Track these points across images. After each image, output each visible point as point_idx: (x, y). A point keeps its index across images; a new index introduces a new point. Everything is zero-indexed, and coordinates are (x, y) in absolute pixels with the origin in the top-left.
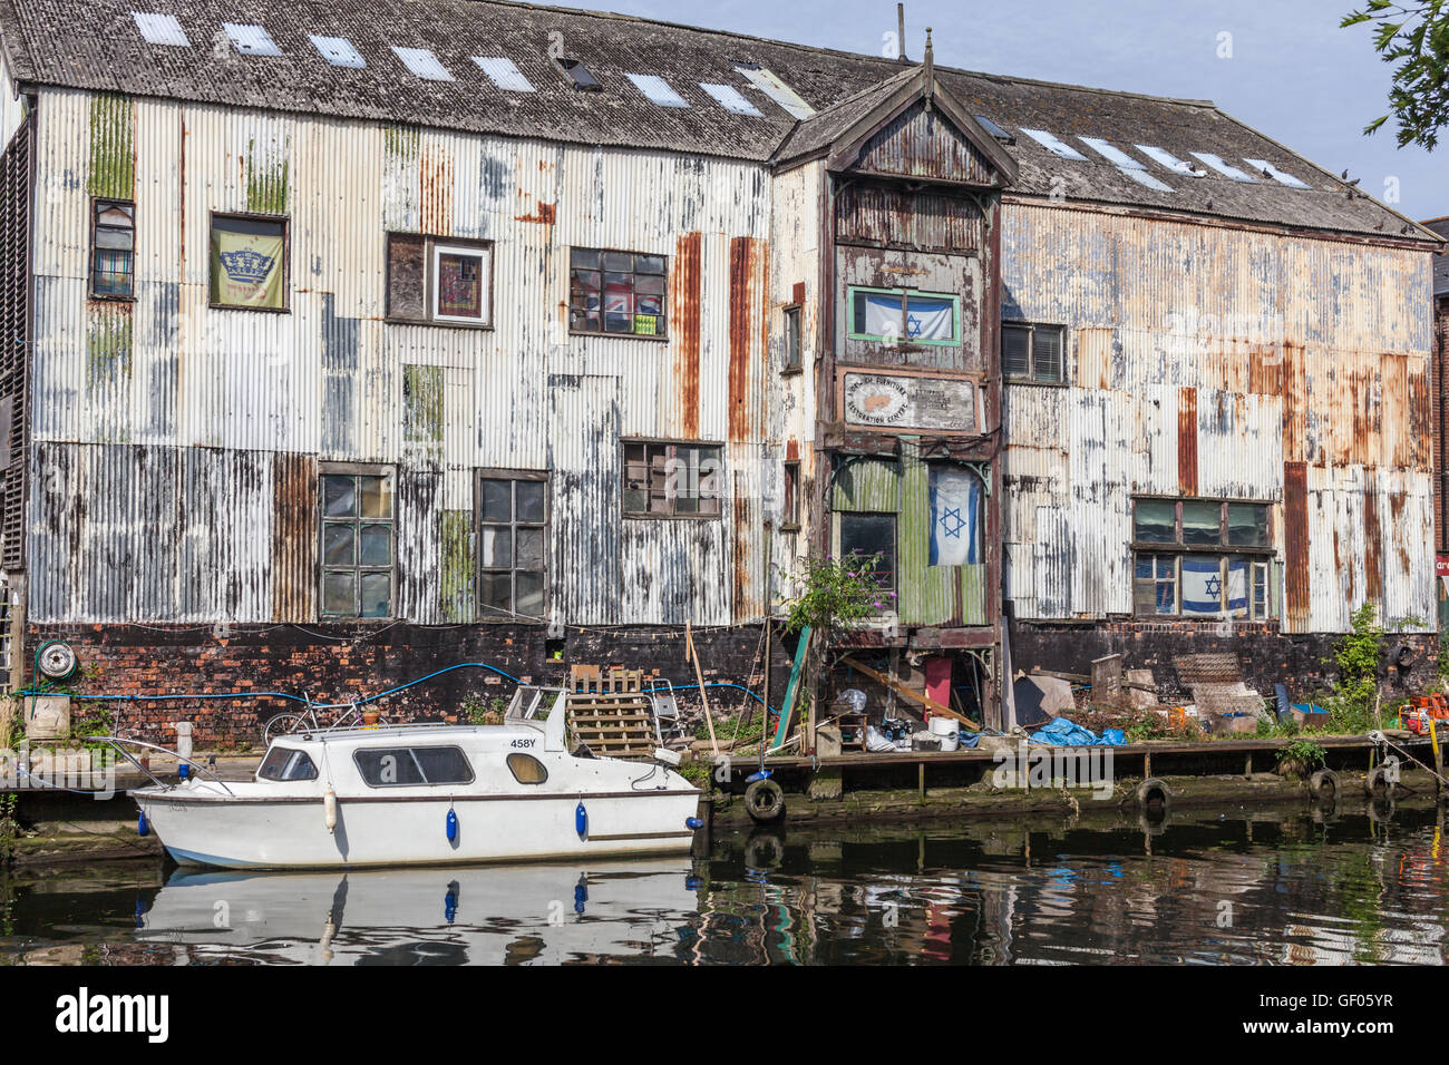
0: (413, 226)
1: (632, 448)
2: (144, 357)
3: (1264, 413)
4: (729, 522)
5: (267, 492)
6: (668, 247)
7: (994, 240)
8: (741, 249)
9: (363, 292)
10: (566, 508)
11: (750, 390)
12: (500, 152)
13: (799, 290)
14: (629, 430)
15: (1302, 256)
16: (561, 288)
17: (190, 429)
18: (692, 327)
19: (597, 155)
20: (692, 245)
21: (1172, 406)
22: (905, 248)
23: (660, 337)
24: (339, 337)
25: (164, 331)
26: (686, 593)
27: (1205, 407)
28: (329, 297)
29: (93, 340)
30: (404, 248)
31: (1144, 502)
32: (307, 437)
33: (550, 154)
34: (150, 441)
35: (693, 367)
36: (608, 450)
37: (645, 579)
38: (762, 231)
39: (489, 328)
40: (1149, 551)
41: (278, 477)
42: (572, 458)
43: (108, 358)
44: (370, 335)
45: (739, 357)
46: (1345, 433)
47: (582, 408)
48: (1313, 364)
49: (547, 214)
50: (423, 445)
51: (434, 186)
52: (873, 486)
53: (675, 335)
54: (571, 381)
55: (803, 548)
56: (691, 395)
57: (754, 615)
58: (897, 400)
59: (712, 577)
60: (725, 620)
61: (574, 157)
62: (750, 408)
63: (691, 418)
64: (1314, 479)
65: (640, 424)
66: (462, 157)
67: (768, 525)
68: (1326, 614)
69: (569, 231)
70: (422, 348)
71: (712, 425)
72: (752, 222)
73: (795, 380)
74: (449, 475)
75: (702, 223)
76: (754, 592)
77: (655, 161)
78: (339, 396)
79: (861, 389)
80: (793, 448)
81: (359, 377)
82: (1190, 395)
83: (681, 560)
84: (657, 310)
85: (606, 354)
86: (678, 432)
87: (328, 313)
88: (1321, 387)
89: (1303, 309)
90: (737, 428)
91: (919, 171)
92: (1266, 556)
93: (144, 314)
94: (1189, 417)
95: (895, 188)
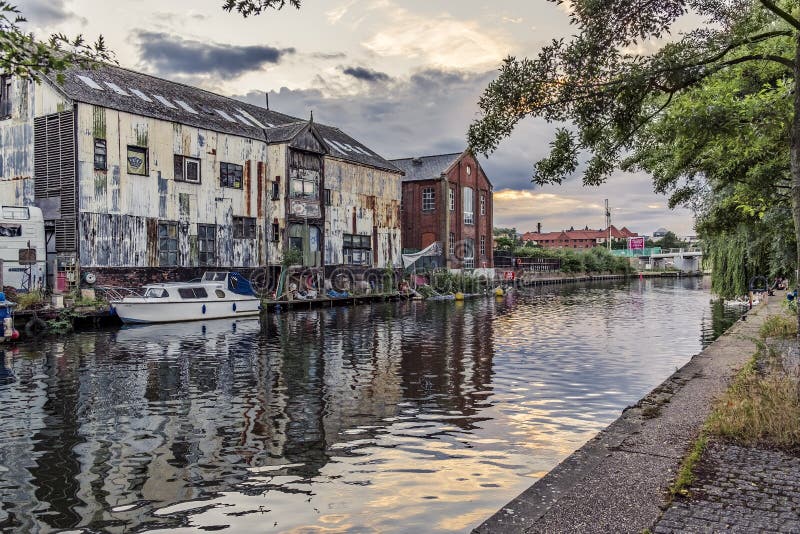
0: (181, 154)
1: (235, 218)
2: (111, 188)
3: (369, 213)
4: (257, 239)
5: (145, 228)
6: (243, 163)
7: (322, 167)
8: (260, 164)
9: (168, 173)
10: (221, 235)
11: (262, 204)
12: (203, 133)
13: (278, 178)
14: (234, 214)
15: (377, 174)
16: (218, 174)
17: (124, 210)
18: (249, 186)
19: (227, 136)
20: (248, 163)
21: (352, 211)
22: (303, 168)
23: (241, 187)
24: (162, 184)
25: (117, 181)
26: (248, 259)
27: (358, 212)
28: (159, 172)
29: (96, 182)
30: (178, 160)
31: (346, 235)
32: (154, 213)
33: (215, 134)
34: (113, 213)
35: (249, 197)
36: (230, 219)
37: (239, 254)
38: (264, 161)
39: (200, 183)
40: (348, 248)
41: (148, 225)
42: (221, 221)
43: (100, 187)
44: (170, 184)
45: (260, 195)
46: (385, 218)
47: (223, 207)
48: (379, 201)
49: (214, 152)
50: (185, 217)
51: (186, 141)
52: (296, 231)
53: (245, 188)
54: (221, 199)
55: (280, 246)
56: (249, 205)
57: (264, 265)
58: (303, 208)
59: (254, 255)
60: (257, 266)
61: (220, 136)
62: (263, 209)
63: (249, 211)
64: (379, 230)
65: (237, 212)
66: (193, 133)
67: (267, 240)
68: (381, 264)
69: (220, 157)
70: (184, 188)
71: (254, 213)
72: (262, 158)
73: (277, 203)
74: (191, 225)
75: (251, 157)
76: (264, 258)
77: (240, 138)
78: (163, 201)
79: (294, 205)
80: (276, 220)
81: (168, 196)
82: (355, 208)
83: (247, 250)
84: (241, 182)
85: (229, 192)
86: (246, 215)
87: (159, 177)
88: (380, 207)
89: (377, 188)
90: (260, 214)
91: (308, 148)
92: (369, 249)
93: (110, 174)
94: (355, 214)
95: (303, 152)
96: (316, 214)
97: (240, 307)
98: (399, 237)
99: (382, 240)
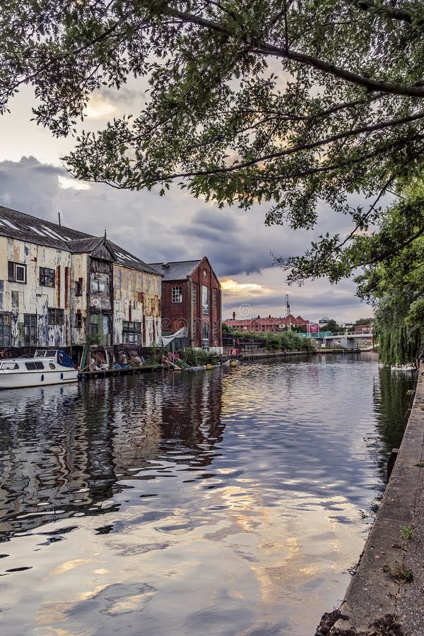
0: (13, 261)
1: (49, 310)
3: (140, 306)
4: (65, 325)
6: (55, 269)
7: (112, 271)
8: (67, 268)
9: (4, 274)
10: (40, 322)
11: (68, 298)
12: (28, 245)
13: (81, 279)
14: (49, 306)
15: (145, 276)
16: (38, 276)
18: (59, 285)
19: (44, 247)
20: (59, 268)
21: (128, 304)
22: (99, 272)
23: (53, 286)
26: (58, 340)
27: (132, 304)
30: (11, 265)
31: (124, 322)
33: (36, 247)
35: (59, 293)
36: (46, 310)
37: (52, 337)
38: (70, 266)
39: (26, 283)
40: (126, 331)
42: (40, 312)
44: (6, 284)
45: (66, 292)
46: (150, 309)
47: (42, 301)
48: (146, 297)
49: (36, 260)
50: (15, 308)
51: (16, 251)
52: (94, 319)
53: (56, 286)
54: (40, 295)
55: (83, 330)
56: (59, 299)
57: (69, 345)
58: (99, 302)
59: (63, 337)
60: (65, 346)
61: (40, 248)
62: (68, 302)
63: (59, 304)
64: (147, 318)
65: (51, 305)
66: (21, 245)
67: (71, 326)
68: (148, 344)
69: (39, 264)
70: (15, 287)
71: (62, 306)
72: (68, 264)
73: (80, 298)
74: (20, 315)
75: (61, 264)
76: (69, 340)
77: (53, 250)
79: (94, 300)
80: (79, 311)
81: (4, 293)
82: (130, 302)
83: (58, 333)
84: (53, 281)
85: (46, 290)
86: (57, 307)
88: (147, 300)
89: (145, 286)
90: (66, 306)
91: (103, 257)
92: (140, 333)
94: (130, 306)
95: (99, 260)
96: (107, 306)
97: (66, 376)
98: (160, 324)
99: (149, 326)
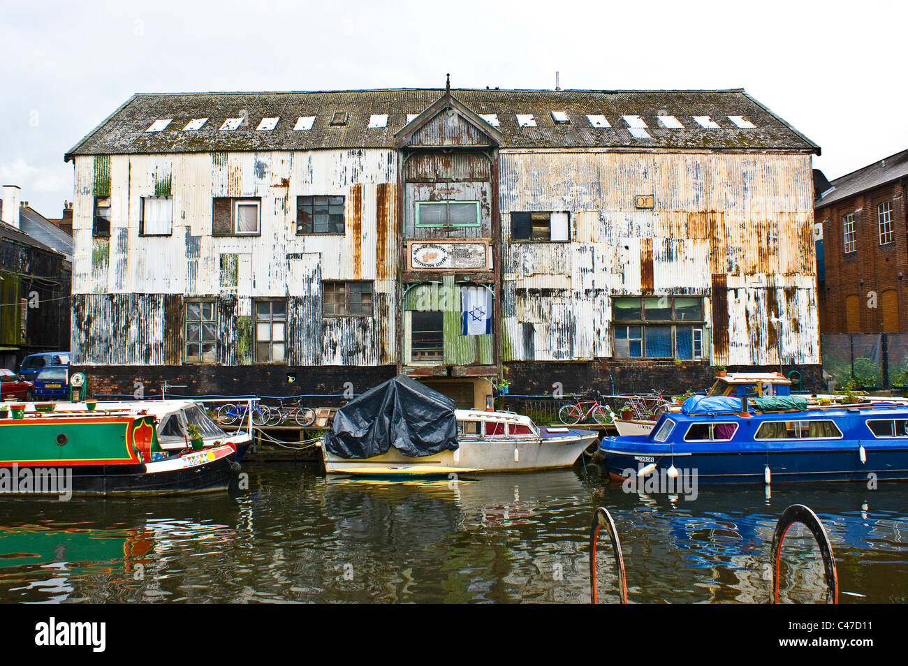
0: (225, 194)
1: (328, 285)
2: (115, 257)
3: (700, 249)
4: (377, 316)
5: (161, 312)
6: (346, 191)
8: (382, 189)
9: (203, 223)
10: (295, 313)
11: (387, 255)
12: (263, 158)
14: (325, 277)
16: (293, 214)
17: (130, 287)
18: (357, 227)
19: (310, 153)
20: (358, 191)
21: (637, 248)
22: (446, 180)
23: (340, 232)
24: (193, 244)
25: (124, 248)
26: (355, 351)
27: (658, 248)
28: (188, 228)
29: (94, 253)
30: (222, 205)
32: (178, 287)
33: (287, 156)
34: (114, 292)
35: (358, 245)
36: (315, 288)
37: (334, 344)
38: (392, 181)
39: (260, 235)
40: (624, 324)
41: (166, 304)
42: (298, 291)
43: (100, 258)
44: (207, 243)
45: (382, 240)
46: (753, 257)
47: (302, 268)
48: (730, 220)
49: (285, 183)
50: (229, 288)
51: (234, 179)
53: (349, 232)
54: (296, 256)
56: (357, 258)
57: (391, 361)
58: (441, 255)
59: (368, 343)
60: (375, 363)
61: (298, 155)
62: (387, 264)
63: (357, 268)
64: (732, 282)
65: (330, 274)
66: (244, 162)
68: (740, 353)
69: (296, 190)
70: (227, 245)
71: (368, 272)
72: (388, 177)
74: (240, 301)
75: (361, 179)
77: (338, 153)
78: (193, 270)
79: (421, 251)
81: (201, 261)
82: (648, 242)
83: (352, 336)
85: (314, 243)
86: (351, 276)
87: (188, 235)
89: (723, 193)
90: (382, 271)
91: (446, 143)
92: (699, 326)
93: (114, 240)
94: (648, 254)
95: (441, 151)
98: (805, 293)
99: (744, 303)
